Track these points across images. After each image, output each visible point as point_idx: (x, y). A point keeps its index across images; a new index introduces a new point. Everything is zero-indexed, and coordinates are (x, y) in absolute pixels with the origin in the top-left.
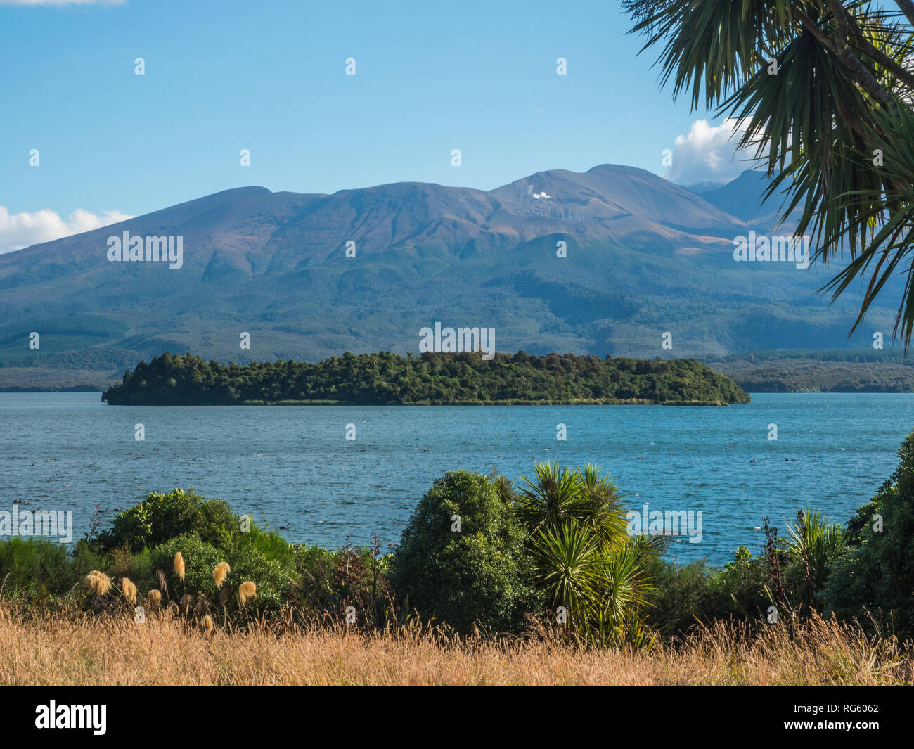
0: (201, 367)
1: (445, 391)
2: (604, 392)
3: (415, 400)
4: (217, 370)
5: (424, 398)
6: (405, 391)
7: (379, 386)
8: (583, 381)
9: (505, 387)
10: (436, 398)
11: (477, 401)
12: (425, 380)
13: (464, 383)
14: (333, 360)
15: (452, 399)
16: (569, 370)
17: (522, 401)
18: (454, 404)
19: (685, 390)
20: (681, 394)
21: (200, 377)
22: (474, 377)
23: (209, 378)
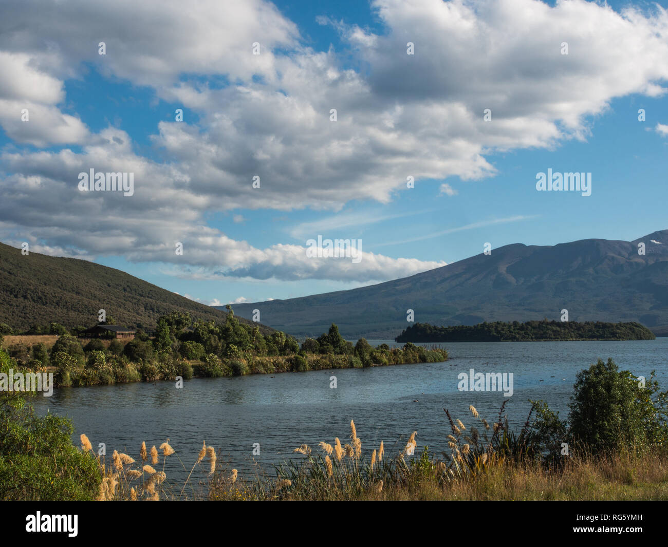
0: (430, 328)
1: (517, 336)
2: (584, 336)
3: (506, 339)
4: (436, 329)
5: (510, 339)
6: (502, 336)
7: (493, 335)
8: (576, 332)
9: (542, 334)
10: (514, 339)
11: (529, 340)
12: (511, 332)
13: (526, 333)
14: (478, 325)
15: (520, 339)
16: (571, 327)
17: (549, 340)
18: (521, 341)
19: (617, 335)
20: (616, 336)
21: (429, 331)
22: (531, 330)
23: (432, 332)
